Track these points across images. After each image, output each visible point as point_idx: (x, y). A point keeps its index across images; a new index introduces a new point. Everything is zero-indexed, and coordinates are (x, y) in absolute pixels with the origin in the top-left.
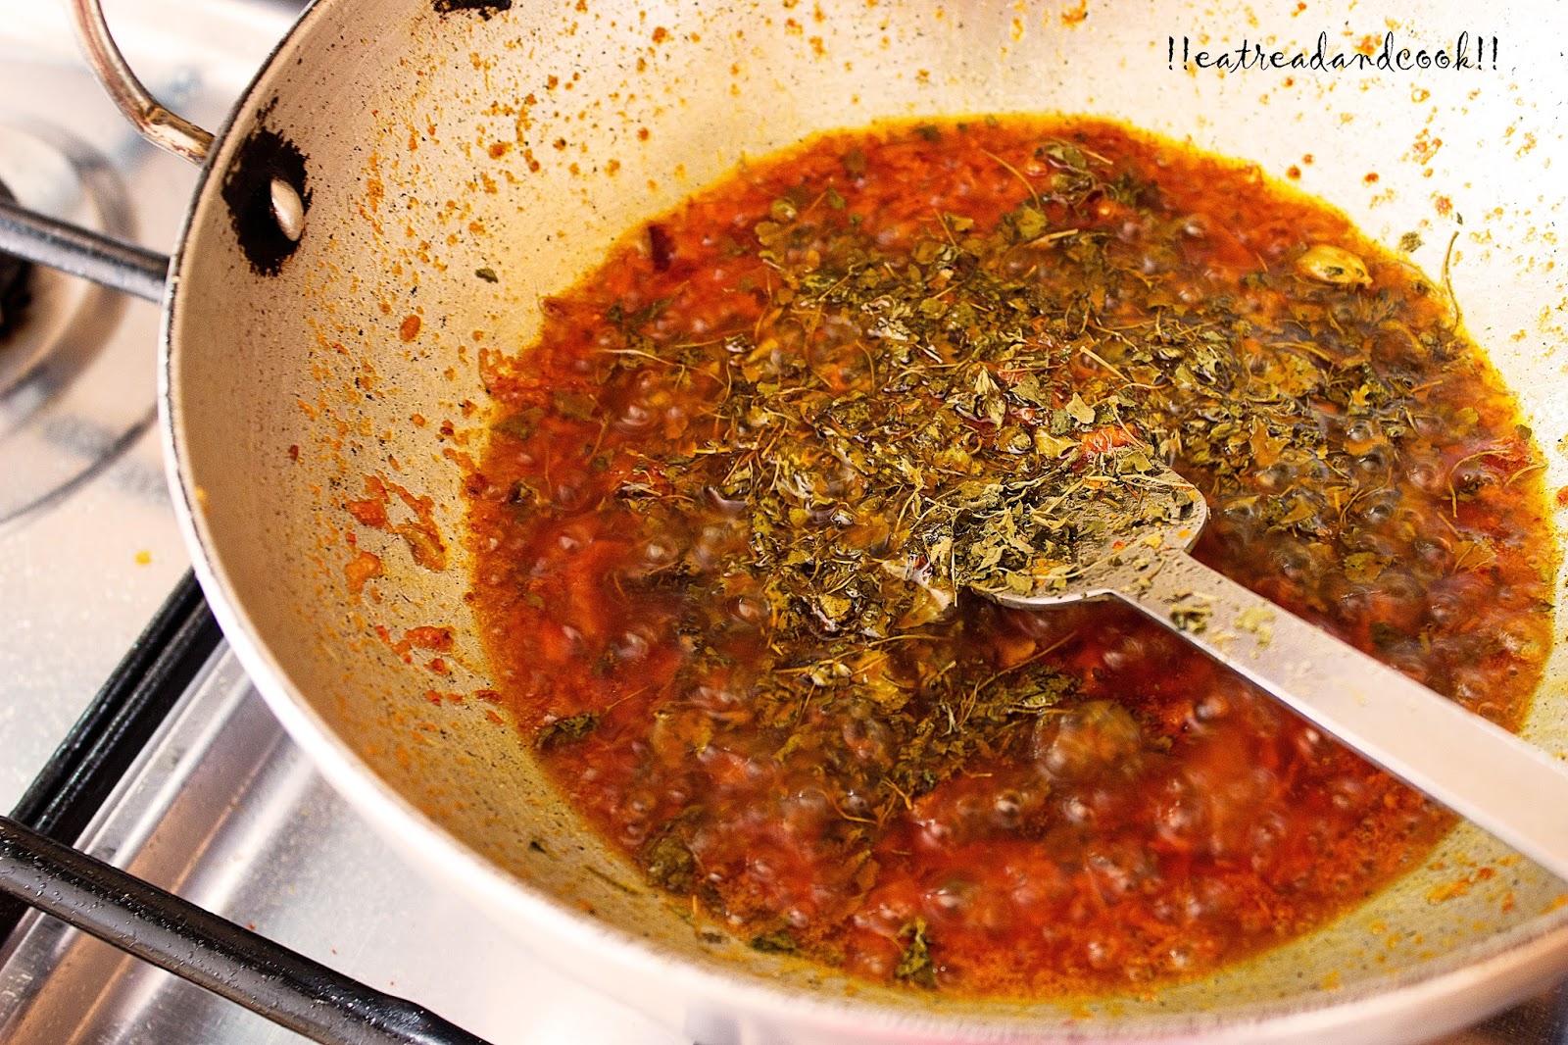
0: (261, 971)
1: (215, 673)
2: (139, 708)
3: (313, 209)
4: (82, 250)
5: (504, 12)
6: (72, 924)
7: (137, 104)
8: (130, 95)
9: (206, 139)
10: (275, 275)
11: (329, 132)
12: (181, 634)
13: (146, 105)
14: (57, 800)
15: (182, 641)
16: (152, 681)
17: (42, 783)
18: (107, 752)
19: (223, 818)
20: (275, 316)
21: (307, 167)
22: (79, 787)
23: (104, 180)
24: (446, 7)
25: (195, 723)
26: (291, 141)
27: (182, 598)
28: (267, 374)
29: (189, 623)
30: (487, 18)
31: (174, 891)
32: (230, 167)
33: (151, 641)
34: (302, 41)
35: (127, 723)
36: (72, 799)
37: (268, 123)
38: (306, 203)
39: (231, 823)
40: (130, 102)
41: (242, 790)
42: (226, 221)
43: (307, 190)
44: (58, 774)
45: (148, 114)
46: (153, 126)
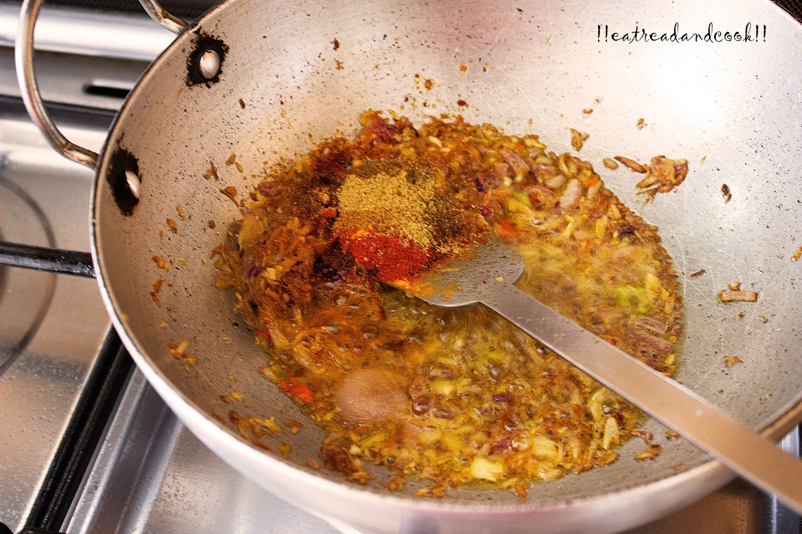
3: (143, 182)
5: (217, 83)
7: (60, 142)
8: (57, 138)
9: (94, 155)
10: (131, 215)
11: (146, 146)
13: (64, 142)
19: (124, 512)
20: (133, 235)
21: (138, 164)
24: (191, 83)
26: (131, 153)
28: (134, 261)
30: (209, 87)
32: (108, 167)
34: (133, 105)
37: (121, 146)
38: (140, 179)
40: (57, 141)
41: (129, 496)
42: (109, 192)
43: (140, 174)
45: (66, 146)
46: (68, 151)
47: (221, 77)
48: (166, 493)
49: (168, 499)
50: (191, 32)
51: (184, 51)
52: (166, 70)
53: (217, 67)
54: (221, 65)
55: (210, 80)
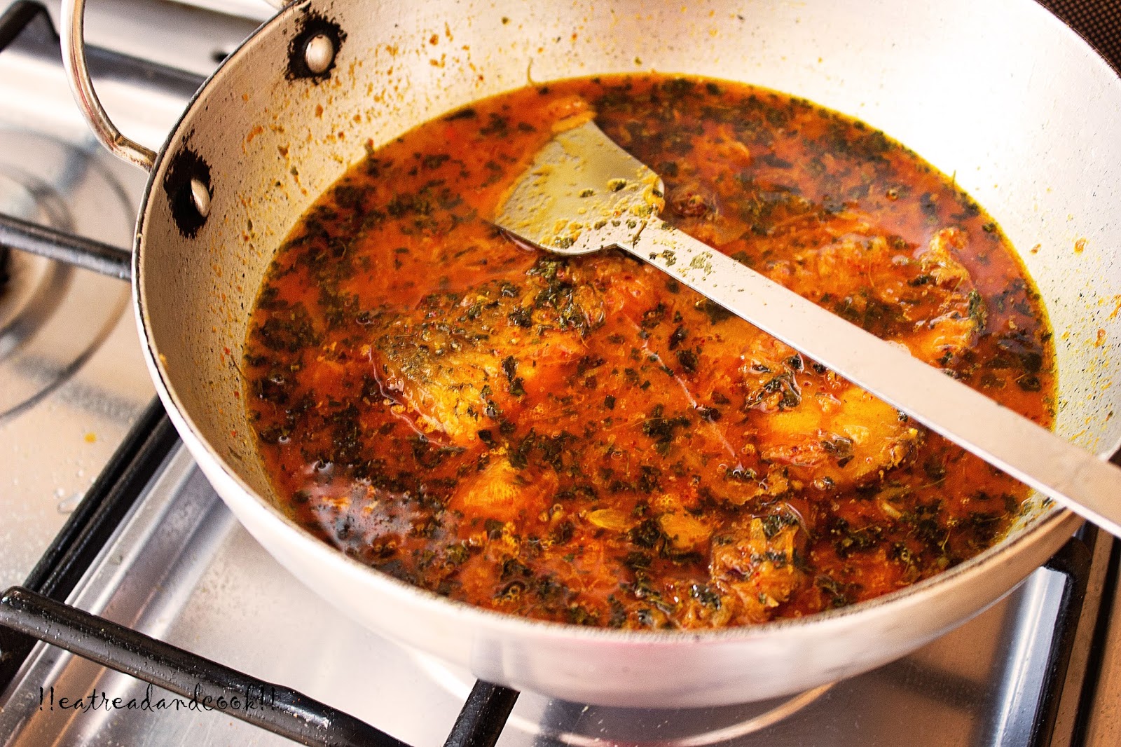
0: (190, 673)
1: (144, 504)
2: (99, 523)
3: (214, 199)
4: (49, 241)
5: (327, 81)
6: (66, 649)
7: (109, 133)
8: (105, 128)
9: (153, 156)
10: (193, 237)
11: (224, 152)
12: (123, 477)
13: (114, 135)
14: (49, 581)
15: (124, 482)
16: (107, 506)
17: (38, 573)
18: (79, 551)
19: (151, 595)
20: (194, 263)
21: (211, 173)
22: (63, 573)
23: (52, 203)
24: (292, 76)
25: (133, 535)
26: (201, 157)
27: (122, 456)
28: (190, 296)
29: (128, 470)
30: (316, 84)
31: (131, 627)
32: (168, 170)
33: (104, 483)
34: (209, 95)
35: (91, 533)
36: (58, 580)
37: (189, 145)
38: (211, 194)
39: (157, 598)
40: (105, 133)
41: (163, 577)
42: (166, 203)
43: (211, 187)
44: (48, 566)
45: (116, 140)
46: (119, 147)
47: (334, 73)
48: (211, 582)
49: (212, 590)
50: (297, 8)
51: (285, 32)
52: (258, 55)
53: (330, 58)
54: (334, 57)
55: (319, 75)
